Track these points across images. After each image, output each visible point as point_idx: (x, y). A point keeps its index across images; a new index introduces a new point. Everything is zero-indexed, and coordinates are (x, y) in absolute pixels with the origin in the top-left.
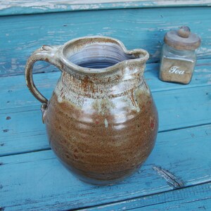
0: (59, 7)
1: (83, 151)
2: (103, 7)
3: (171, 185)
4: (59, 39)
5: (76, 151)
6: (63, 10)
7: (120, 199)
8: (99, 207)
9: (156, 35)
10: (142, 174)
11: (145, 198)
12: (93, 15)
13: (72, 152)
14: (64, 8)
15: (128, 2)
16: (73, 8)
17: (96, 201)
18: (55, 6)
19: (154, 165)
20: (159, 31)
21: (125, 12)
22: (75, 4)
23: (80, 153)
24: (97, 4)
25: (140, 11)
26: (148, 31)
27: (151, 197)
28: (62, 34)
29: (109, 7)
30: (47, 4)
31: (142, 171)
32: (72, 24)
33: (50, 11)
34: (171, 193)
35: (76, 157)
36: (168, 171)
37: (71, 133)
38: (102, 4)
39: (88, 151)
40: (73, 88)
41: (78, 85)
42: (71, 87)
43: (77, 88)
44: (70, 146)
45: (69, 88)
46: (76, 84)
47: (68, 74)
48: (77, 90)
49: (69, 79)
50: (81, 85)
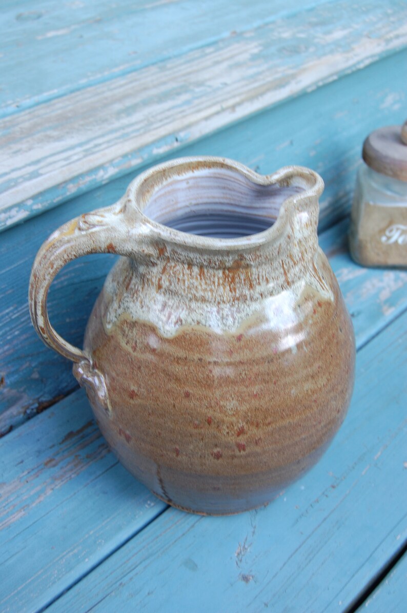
1: (257, 426)
5: (241, 432)
13: (232, 439)
23: (253, 431)
35: (241, 447)
37: (222, 397)
39: (269, 419)
40: (202, 293)
41: (214, 283)
42: (195, 292)
43: (211, 290)
44: (225, 427)
45: (190, 295)
46: (208, 282)
47: (180, 265)
48: (212, 295)
49: (186, 277)
50: (221, 282)
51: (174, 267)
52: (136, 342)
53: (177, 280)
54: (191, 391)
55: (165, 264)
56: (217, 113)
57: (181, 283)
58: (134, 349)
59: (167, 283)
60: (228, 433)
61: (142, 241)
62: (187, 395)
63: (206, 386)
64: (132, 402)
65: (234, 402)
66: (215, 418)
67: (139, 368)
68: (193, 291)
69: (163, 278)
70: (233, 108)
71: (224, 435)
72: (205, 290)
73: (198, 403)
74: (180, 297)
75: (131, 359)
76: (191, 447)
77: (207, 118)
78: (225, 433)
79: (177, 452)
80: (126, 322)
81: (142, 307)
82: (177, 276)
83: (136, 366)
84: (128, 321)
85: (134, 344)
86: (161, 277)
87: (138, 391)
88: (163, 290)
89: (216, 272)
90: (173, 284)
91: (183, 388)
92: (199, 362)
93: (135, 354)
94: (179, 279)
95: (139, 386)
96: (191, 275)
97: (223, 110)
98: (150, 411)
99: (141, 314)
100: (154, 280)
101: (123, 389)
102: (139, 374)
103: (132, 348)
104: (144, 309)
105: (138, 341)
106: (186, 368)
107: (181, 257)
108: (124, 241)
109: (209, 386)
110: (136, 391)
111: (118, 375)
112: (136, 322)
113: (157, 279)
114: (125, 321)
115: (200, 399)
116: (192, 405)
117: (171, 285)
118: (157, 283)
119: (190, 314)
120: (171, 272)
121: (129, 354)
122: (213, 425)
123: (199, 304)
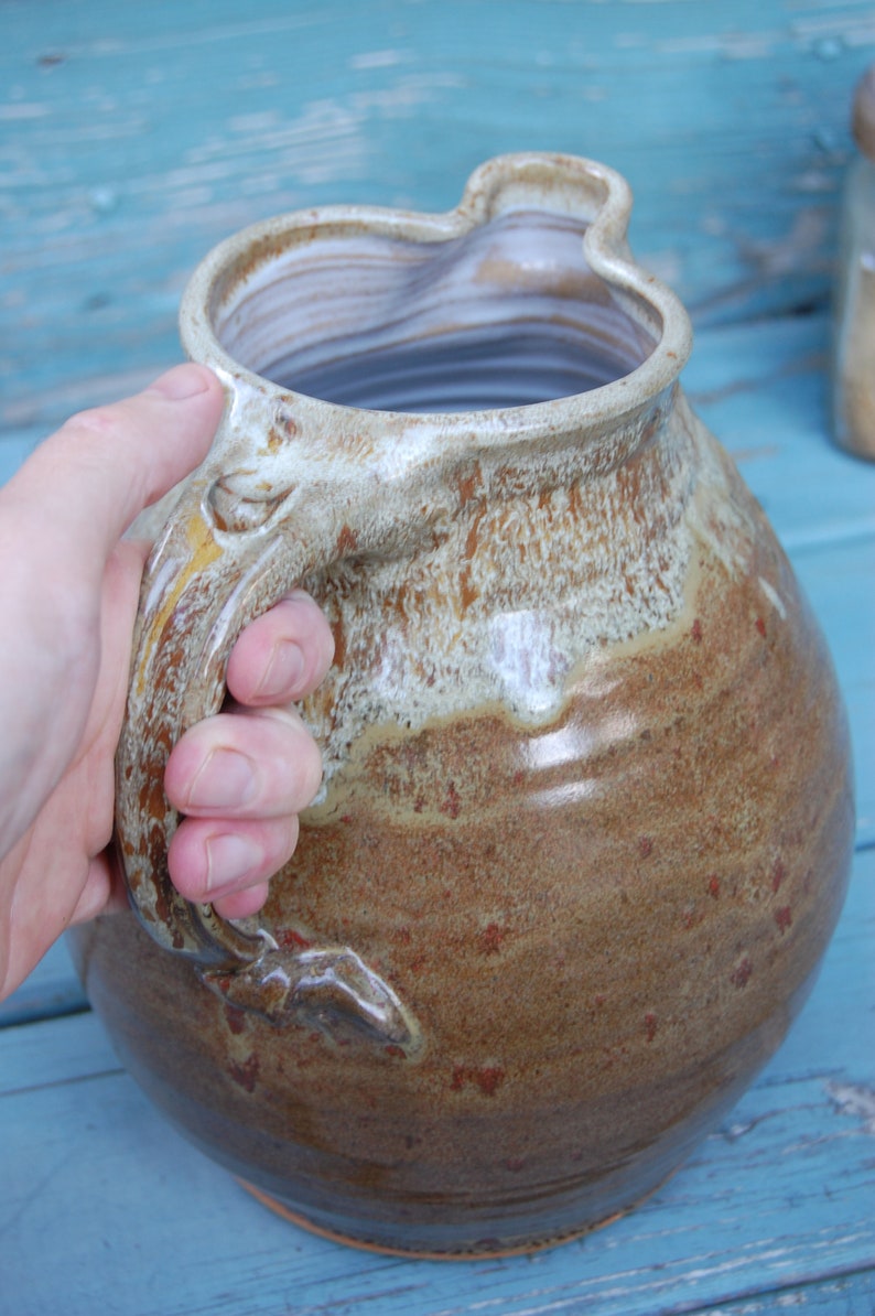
1: (800, 839)
4: (7, 167)
5: (779, 875)
9: (786, 86)
10: (752, 1142)
13: (767, 907)
19: (837, 1077)
20: (815, 55)
26: (723, 61)
27: (831, 1288)
31: (753, 1123)
32: (104, 48)
35: (784, 918)
37: (721, 806)
40: (585, 558)
41: (604, 514)
42: (570, 562)
43: (603, 539)
44: (747, 885)
45: (559, 579)
46: (592, 518)
47: (519, 505)
48: (608, 550)
49: (540, 533)
50: (617, 503)
51: (503, 520)
52: (452, 786)
53: (518, 552)
54: (652, 834)
55: (471, 523)
57: (531, 557)
58: (455, 811)
59: (492, 575)
60: (757, 895)
61: (417, 483)
62: (647, 849)
63: (682, 798)
64: (495, 961)
65: (748, 803)
66: (724, 872)
67: (490, 851)
68: (566, 563)
69: (476, 564)
71: (751, 905)
72: (590, 545)
73: (677, 856)
74: (534, 594)
75: (453, 842)
76: (686, 989)
78: (751, 899)
79: (651, 1027)
80: (387, 749)
81: (431, 681)
82: (515, 542)
83: (479, 853)
84: (393, 745)
85: (445, 798)
86: (469, 568)
87: (508, 917)
88: (479, 602)
89: (605, 482)
90: (509, 571)
91: (631, 835)
92: (644, 742)
93: (462, 820)
94: (522, 547)
95: (508, 902)
96: (550, 520)
98: (562, 953)
99: (439, 700)
100: (444, 588)
101: (454, 942)
102: (496, 870)
103: (443, 809)
104: (439, 683)
105: (458, 781)
106: (621, 776)
107: (523, 479)
108: (372, 504)
109: (685, 793)
110: (501, 923)
111: (417, 915)
112: (425, 733)
113: (456, 579)
114: (383, 751)
115: (679, 842)
116: (666, 867)
117: (503, 574)
118: (457, 588)
119: (576, 629)
120: (496, 537)
121: (441, 831)
122: (725, 894)
123: (583, 593)
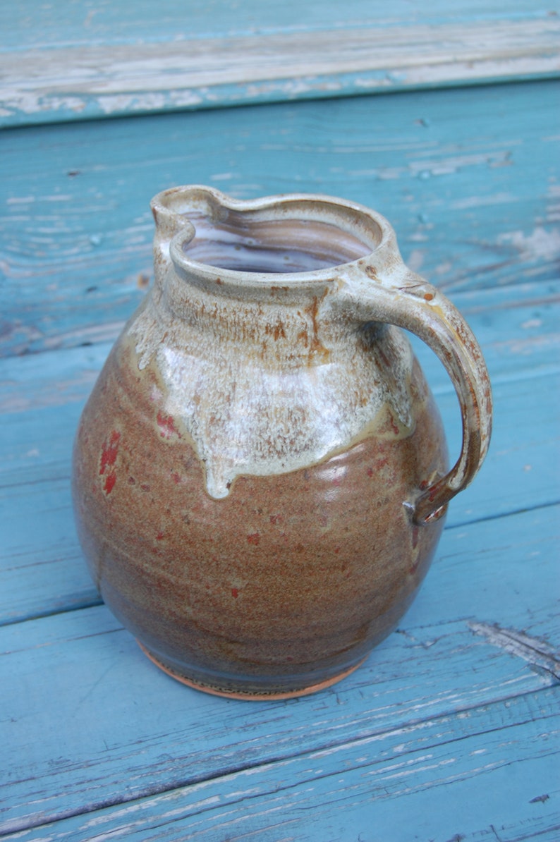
0: (56, 104)
2: (213, 98)
3: (542, 671)
4: (51, 224)
6: (69, 116)
7: (378, 726)
8: (312, 756)
10: (437, 648)
11: (462, 716)
12: (176, 132)
14: (75, 107)
15: (303, 77)
16: (108, 106)
17: (300, 741)
18: (40, 102)
19: (472, 619)
20: (419, 178)
21: (289, 112)
22: (115, 94)
24: (194, 90)
25: (344, 107)
26: (377, 180)
27: (482, 711)
28: (61, 204)
29: (234, 97)
30: (13, 95)
31: (435, 641)
32: (98, 168)
33: (23, 120)
34: (549, 693)
36: (523, 633)
38: (211, 87)
56: (447, 63)
70: (471, 63)
77: (432, 65)
97: (456, 62)
